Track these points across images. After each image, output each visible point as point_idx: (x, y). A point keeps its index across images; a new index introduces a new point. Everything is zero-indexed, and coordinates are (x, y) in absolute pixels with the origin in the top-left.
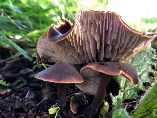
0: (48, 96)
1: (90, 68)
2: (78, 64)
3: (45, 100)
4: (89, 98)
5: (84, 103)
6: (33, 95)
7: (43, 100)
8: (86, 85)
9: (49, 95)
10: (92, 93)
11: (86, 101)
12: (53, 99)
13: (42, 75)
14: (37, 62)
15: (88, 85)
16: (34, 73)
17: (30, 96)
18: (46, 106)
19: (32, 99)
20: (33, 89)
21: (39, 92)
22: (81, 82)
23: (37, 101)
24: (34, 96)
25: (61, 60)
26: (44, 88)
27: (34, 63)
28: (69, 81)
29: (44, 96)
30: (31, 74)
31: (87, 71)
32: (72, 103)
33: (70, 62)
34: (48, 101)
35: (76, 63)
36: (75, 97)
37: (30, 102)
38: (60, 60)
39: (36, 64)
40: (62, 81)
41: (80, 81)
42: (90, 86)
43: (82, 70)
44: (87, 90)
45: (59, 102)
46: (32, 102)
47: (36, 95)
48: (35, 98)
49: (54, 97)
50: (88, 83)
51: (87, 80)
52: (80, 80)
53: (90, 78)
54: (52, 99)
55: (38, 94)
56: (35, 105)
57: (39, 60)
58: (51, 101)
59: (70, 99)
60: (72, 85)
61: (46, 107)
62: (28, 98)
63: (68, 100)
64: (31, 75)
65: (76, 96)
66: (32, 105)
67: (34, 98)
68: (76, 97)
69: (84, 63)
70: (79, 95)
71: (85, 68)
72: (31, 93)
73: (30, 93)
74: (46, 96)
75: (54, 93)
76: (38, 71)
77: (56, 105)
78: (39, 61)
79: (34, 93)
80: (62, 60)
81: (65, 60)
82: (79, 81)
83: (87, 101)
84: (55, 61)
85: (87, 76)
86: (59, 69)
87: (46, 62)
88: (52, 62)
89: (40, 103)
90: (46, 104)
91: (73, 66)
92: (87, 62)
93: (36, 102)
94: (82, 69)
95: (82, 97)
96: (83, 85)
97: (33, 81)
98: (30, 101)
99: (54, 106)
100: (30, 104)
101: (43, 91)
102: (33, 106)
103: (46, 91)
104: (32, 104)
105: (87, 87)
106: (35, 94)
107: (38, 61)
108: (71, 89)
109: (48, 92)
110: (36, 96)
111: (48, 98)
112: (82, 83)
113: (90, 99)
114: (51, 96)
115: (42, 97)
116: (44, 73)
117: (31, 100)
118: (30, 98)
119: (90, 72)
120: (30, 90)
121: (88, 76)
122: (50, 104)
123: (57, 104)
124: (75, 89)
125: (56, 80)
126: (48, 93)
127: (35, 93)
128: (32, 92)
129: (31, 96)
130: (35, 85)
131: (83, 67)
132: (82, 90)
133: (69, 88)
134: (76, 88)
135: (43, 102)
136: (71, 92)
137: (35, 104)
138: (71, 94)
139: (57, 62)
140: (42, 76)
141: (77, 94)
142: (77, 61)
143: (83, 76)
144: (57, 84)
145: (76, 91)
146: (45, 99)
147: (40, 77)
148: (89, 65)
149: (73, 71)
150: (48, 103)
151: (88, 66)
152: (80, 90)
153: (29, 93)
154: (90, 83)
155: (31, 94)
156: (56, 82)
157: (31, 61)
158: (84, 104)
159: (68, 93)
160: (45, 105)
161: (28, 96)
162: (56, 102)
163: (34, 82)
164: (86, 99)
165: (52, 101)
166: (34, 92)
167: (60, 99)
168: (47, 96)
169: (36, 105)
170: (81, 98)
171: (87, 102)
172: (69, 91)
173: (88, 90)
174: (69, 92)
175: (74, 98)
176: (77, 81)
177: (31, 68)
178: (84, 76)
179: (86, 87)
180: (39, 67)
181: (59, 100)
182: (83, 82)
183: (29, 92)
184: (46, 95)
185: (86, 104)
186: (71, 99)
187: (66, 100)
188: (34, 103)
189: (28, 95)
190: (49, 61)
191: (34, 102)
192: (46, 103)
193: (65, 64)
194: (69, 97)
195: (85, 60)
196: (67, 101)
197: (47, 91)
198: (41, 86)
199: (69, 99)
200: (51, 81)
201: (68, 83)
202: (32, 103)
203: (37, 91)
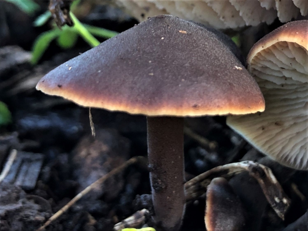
0: (104, 176)
1: (293, 44)
2: (242, 25)
3: (91, 191)
4: (294, 187)
5: (269, 209)
6: (35, 169)
7: (79, 196)
8: (277, 124)
9: (109, 170)
10: (299, 161)
11: (277, 200)
12: (129, 190)
13: (68, 80)
14: (50, 19)
15: (287, 124)
16: (39, 69)
17: (21, 177)
18: (93, 221)
19: (29, 191)
20: (34, 144)
21: (64, 158)
22: (254, 111)
23: (51, 200)
24: (40, 176)
25: (164, 11)
26: (85, 140)
27: (41, 21)
28: (195, 107)
29: (87, 176)
30: (28, 72)
31: (281, 58)
32: (212, 207)
33: (206, 17)
34: (103, 197)
35: (231, 24)
36: (228, 178)
37: (19, 205)
38: (157, 9)
39: (47, 27)
40: (160, 106)
41: (248, 107)
42: (297, 129)
43: (259, 54)
44: (283, 148)
45: (150, 201)
46: (31, 203)
47: (47, 169)
48: (41, 184)
49: (134, 182)
50: (289, 115)
51: (286, 100)
52: (245, 102)
53: (296, 91)
54: (123, 191)
55: (57, 168)
56: (40, 218)
57: (62, 9)
58: (117, 200)
59: (205, 190)
60: (218, 126)
61: (95, 226)
62: (13, 182)
63: (194, 195)
64: (26, 77)
65: (234, 175)
66: (28, 217)
67: (37, 187)
68: (231, 182)
69: (270, 22)
70: (245, 173)
71: (274, 46)
72: (23, 162)
73: (19, 161)
74: (94, 174)
75: (133, 160)
76: (58, 58)
77: (139, 217)
78: (61, 13)
79: (38, 160)
80: (168, 10)
81: (183, 10)
82: (242, 108)
83: (285, 201)
84: (136, 14)
85: (283, 82)
86: (148, 49)
87: (94, 16)
88: (123, 17)
89: (66, 208)
90: (96, 214)
91: (214, 38)
92: (281, 20)
93: (49, 202)
94: (259, 49)
95: (261, 181)
96: (265, 124)
97: (35, 105)
98: (17, 198)
99: (130, 220)
100: (18, 211)
101: (83, 153)
102: (31, 222)
103: (94, 153)
104: (27, 212)
105: (284, 135)
106: (43, 167)
107: (57, 13)
108: (212, 145)
109: (103, 158)
110: (47, 176)
111: (106, 183)
112: (259, 113)
113: (300, 189)
114: (116, 176)
115: (76, 179)
116: (78, 69)
117: (23, 193)
118: (18, 183)
119: (294, 66)
120: (22, 146)
121: (289, 82)
122: (112, 212)
123: (144, 211)
124: (231, 145)
125: (134, 102)
126: (104, 160)
127: (45, 163)
128: (28, 155)
129: (26, 173)
130: (43, 123)
131: (264, 42)
132: (262, 150)
133: (203, 141)
134: (234, 139)
135: (78, 202)
136: (213, 157)
137: (41, 211)
138: (211, 165)
139: (143, 15)
140: (70, 84)
141: (236, 164)
142: (235, 14)
143: (262, 83)
144: (141, 118)
145: (234, 153)
146: (88, 189)
147: (60, 86)
148: (292, 31)
149: (216, 58)
150: (105, 206)
151: (284, 38)
152: (252, 147)
153: (15, 162)
154: (297, 114)
155: (24, 168)
156: (135, 111)
157: (24, 14)
158: (271, 215)
159: (200, 163)
160: (90, 217)
161: (12, 176)
162: (140, 203)
163: (42, 113)
164: (280, 190)
165: (124, 201)
166: (39, 156)
167: (157, 191)
168: (100, 177)
169: (47, 219)
170: (257, 183)
171: (281, 205)
172: (203, 151)
173: (287, 150)
174: (202, 157)
175: (226, 186)
176: (231, 105)
177: (28, 47)
178: (266, 81)
179: (277, 134)
180: (66, 41)
181: (153, 195)
182: (262, 109)
183: (17, 156)
184: (95, 169)
185: (277, 211)
186: (211, 188)
187: (186, 193)
188: (37, 207)
189: (9, 173)
190: (111, 14)
191: (37, 202)
192: (96, 206)
193: (177, 25)
194: (201, 180)
195: (273, 10)
196: (193, 200)
197: (102, 153)
198: (75, 128)
199: (201, 189)
200: (112, 107)
201: (192, 113)
202: (30, 208)
203: (52, 153)
